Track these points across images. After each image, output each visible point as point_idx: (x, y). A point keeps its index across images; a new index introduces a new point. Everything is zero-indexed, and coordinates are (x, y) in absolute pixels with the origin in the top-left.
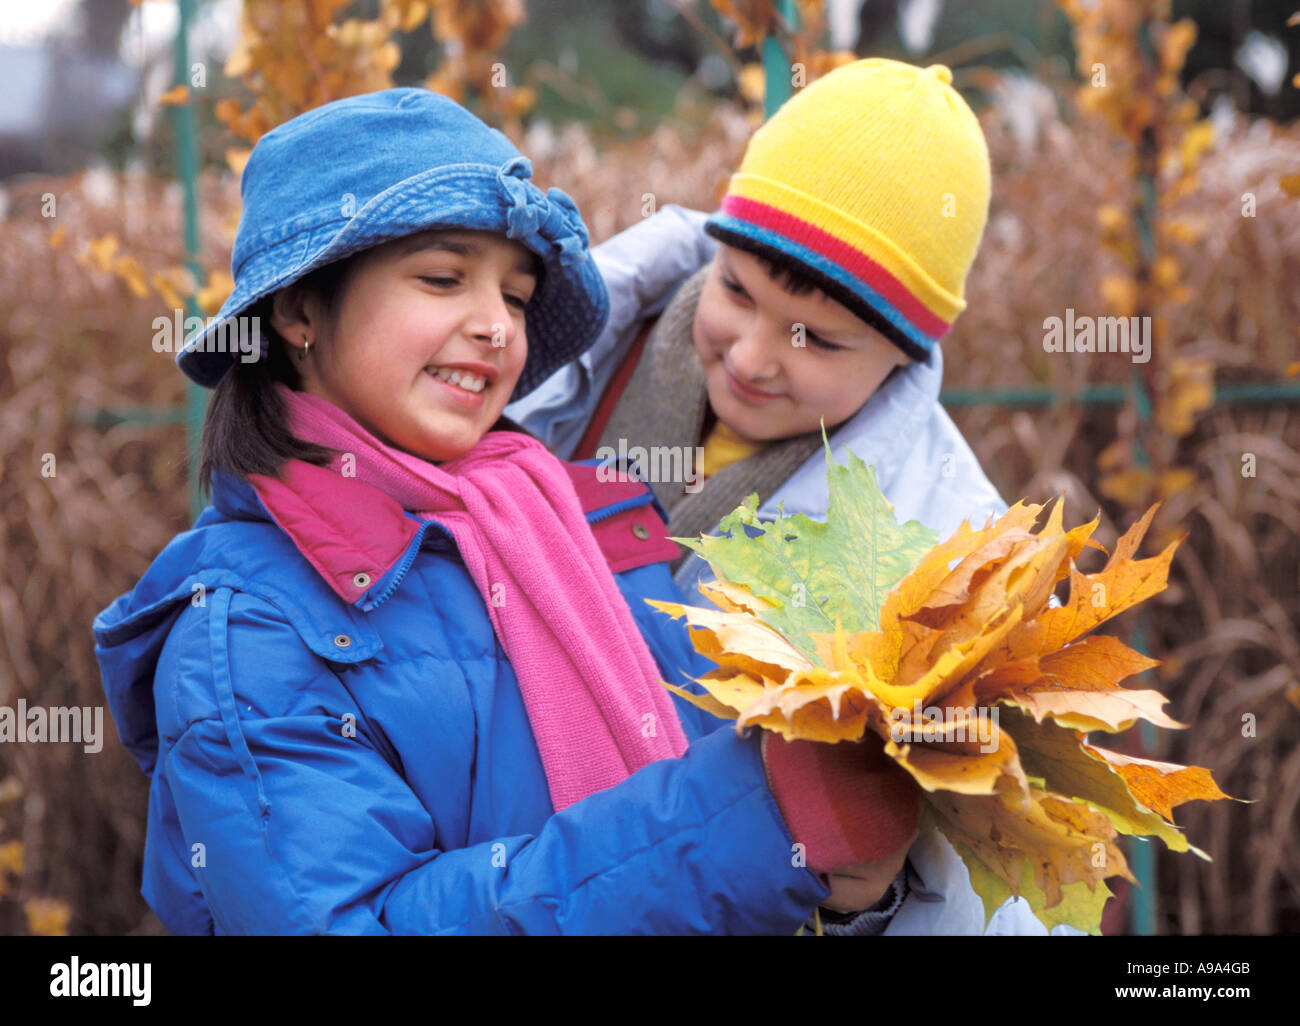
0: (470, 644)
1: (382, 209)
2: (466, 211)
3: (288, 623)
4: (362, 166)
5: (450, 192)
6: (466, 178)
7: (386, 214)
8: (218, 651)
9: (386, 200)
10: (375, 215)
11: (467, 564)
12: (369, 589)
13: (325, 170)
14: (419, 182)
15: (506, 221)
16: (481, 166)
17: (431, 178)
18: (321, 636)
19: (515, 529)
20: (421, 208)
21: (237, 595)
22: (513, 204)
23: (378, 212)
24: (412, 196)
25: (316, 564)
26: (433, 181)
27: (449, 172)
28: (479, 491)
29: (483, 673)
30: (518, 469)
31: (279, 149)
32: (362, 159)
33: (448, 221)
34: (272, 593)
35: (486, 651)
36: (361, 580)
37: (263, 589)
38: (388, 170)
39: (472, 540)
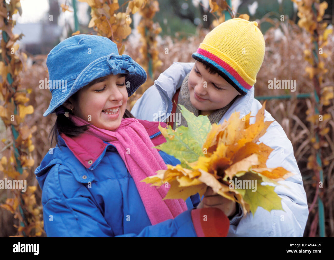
0: (121, 175)
1: (80, 81)
2: (101, 74)
3: (71, 172)
4: (73, 64)
5: (96, 69)
6: (99, 63)
7: (81, 82)
8: (57, 181)
9: (80, 78)
10: (78, 83)
11: (120, 154)
12: (92, 164)
13: (65, 66)
14: (87, 69)
15: (111, 72)
16: (102, 58)
17: (90, 67)
18: (79, 176)
19: (130, 144)
20: (89, 77)
21: (61, 166)
22: (112, 68)
23: (79, 82)
24: (86, 74)
25: (79, 159)
26: (91, 67)
27: (94, 63)
28: (121, 136)
29: (124, 182)
30: (131, 128)
31: (52, 60)
32: (72, 62)
33: (97, 78)
34: (68, 165)
35: (125, 176)
36: (90, 162)
37: (66, 164)
38: (80, 64)
39: (121, 148)
